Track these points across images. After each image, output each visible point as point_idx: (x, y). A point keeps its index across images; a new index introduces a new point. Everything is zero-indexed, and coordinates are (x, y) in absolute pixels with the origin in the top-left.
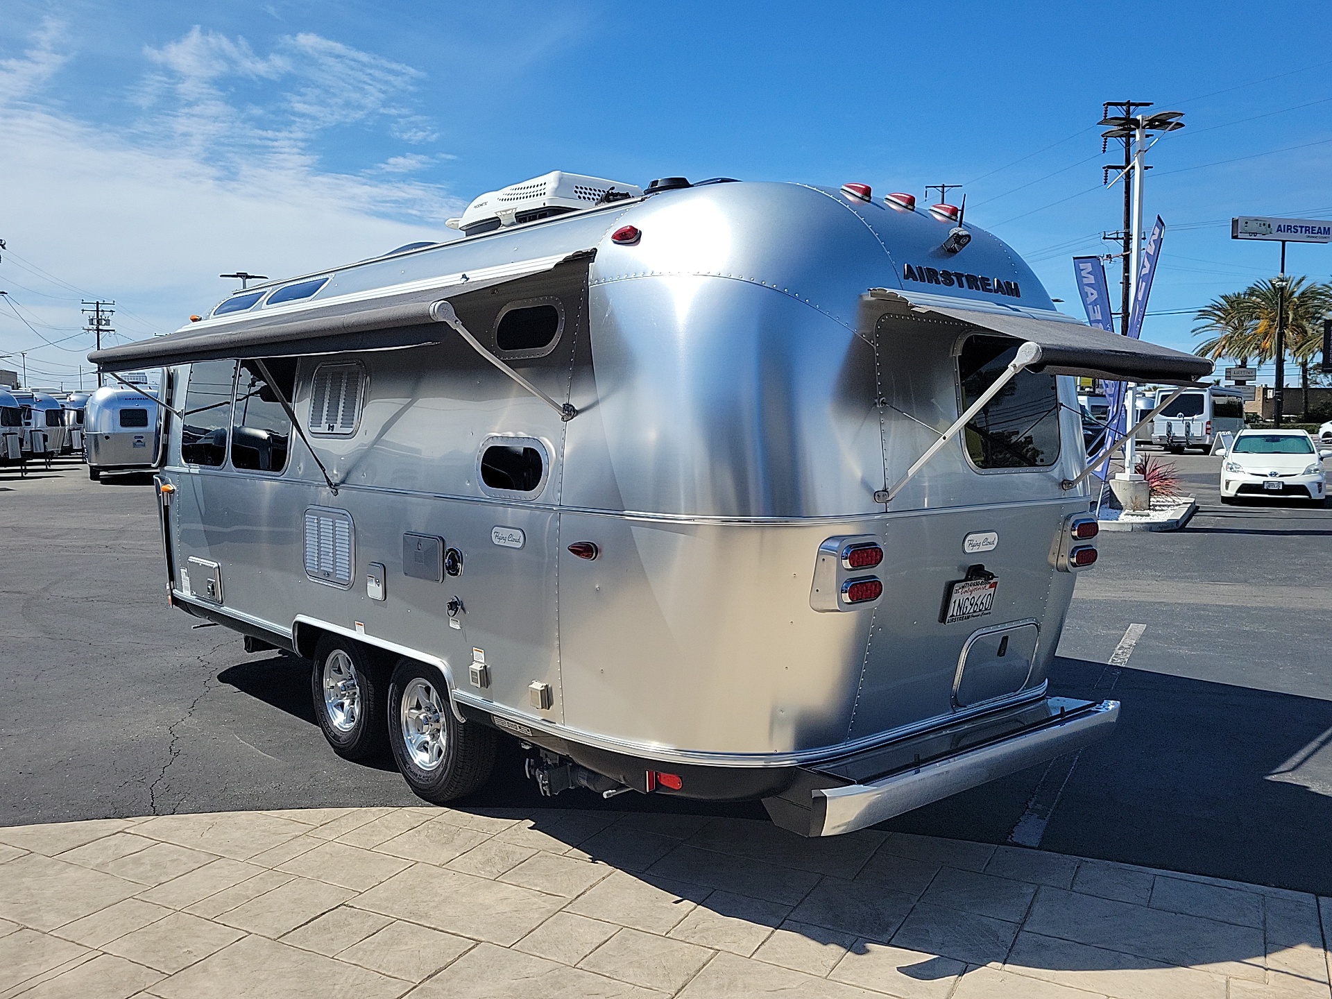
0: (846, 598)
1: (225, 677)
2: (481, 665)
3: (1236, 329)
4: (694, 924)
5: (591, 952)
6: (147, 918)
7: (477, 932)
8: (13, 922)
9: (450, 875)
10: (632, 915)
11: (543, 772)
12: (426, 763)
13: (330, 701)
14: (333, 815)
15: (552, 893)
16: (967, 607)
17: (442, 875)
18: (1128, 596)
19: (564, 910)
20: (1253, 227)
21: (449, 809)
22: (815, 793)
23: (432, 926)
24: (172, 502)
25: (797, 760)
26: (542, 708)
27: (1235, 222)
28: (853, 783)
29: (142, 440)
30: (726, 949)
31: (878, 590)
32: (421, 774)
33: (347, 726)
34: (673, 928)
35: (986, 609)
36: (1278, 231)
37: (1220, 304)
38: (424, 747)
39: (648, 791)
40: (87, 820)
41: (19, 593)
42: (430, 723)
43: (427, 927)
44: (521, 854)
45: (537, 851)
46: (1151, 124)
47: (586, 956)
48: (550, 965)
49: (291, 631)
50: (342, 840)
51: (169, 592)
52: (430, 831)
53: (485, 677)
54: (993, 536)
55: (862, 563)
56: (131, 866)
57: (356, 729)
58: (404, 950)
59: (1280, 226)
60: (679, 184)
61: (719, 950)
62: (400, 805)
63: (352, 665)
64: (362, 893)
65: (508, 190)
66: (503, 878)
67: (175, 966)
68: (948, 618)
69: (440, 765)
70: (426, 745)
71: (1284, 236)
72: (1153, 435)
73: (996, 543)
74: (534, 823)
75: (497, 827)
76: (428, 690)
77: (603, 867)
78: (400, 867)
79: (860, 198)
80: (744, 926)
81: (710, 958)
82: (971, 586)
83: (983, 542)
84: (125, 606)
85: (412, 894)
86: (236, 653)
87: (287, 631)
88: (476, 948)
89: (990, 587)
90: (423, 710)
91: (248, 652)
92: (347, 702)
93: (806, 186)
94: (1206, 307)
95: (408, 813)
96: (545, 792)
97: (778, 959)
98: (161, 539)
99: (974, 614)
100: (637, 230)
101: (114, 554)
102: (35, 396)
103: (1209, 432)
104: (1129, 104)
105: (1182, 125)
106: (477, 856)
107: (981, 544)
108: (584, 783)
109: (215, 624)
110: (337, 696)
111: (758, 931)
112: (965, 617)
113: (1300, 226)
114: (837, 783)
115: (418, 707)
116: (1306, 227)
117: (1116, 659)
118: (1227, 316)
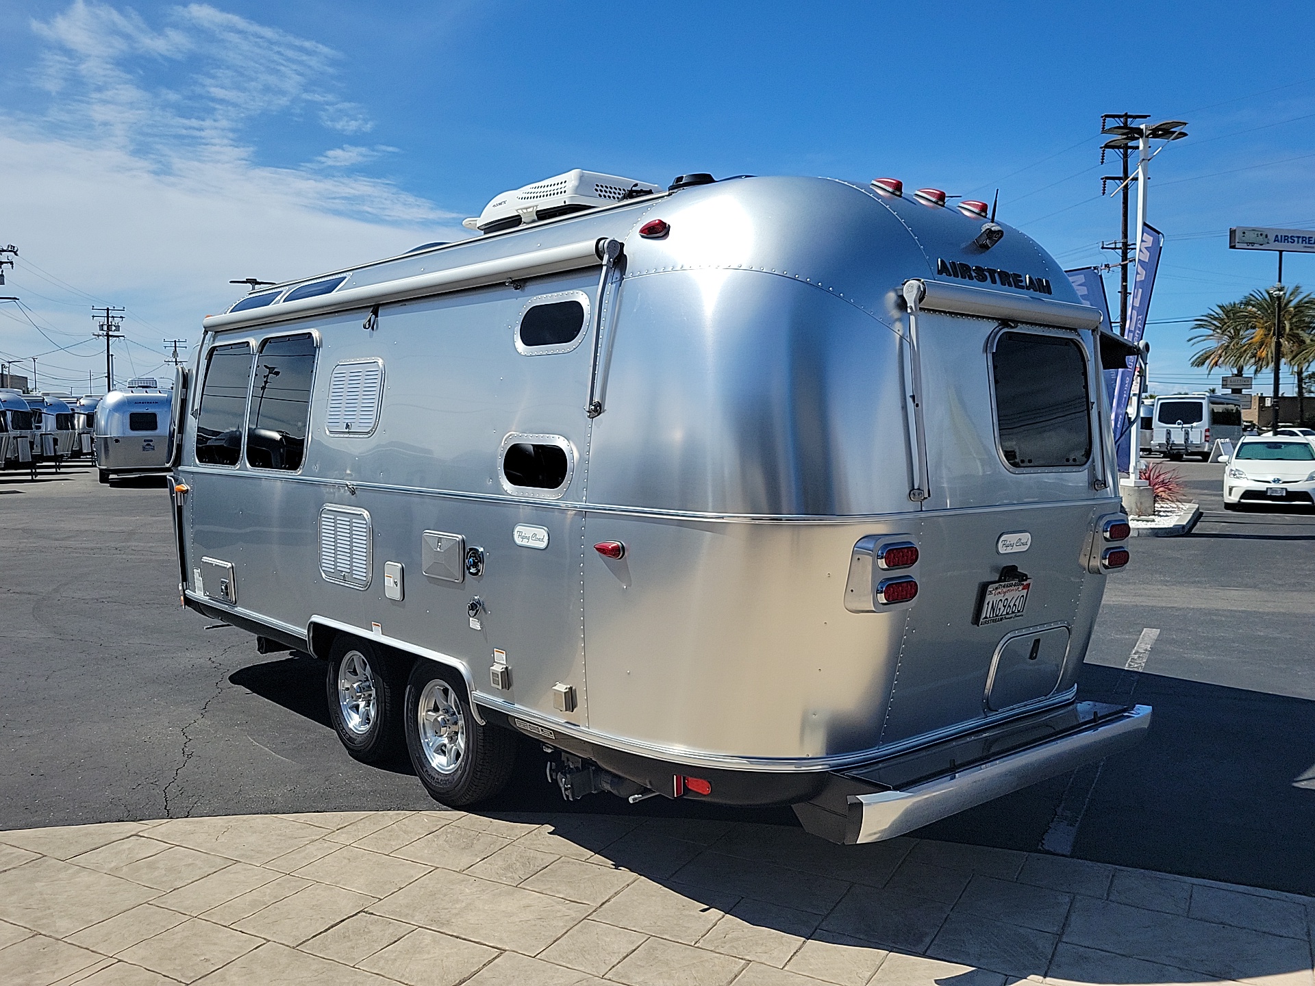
0: (882, 598)
1: (237, 678)
2: (502, 666)
3: (1232, 338)
4: (723, 933)
5: (619, 962)
6: (162, 924)
7: (501, 940)
8: (25, 928)
9: (471, 881)
10: (659, 924)
11: (566, 776)
12: (443, 766)
13: (345, 703)
14: (349, 819)
15: (576, 900)
16: (1000, 609)
17: (463, 881)
18: (1138, 601)
19: (589, 918)
20: (1251, 237)
21: (466, 813)
22: (851, 799)
23: (455, 934)
24: (185, 503)
25: (829, 765)
26: (566, 710)
27: (1232, 233)
28: (889, 789)
29: (151, 443)
30: (758, 960)
31: (913, 591)
32: (439, 777)
33: (363, 728)
34: (702, 937)
35: (1019, 611)
36: (1275, 241)
37: (1217, 313)
38: (441, 750)
39: (675, 796)
40: (100, 822)
41: (29, 594)
42: (448, 725)
43: (449, 935)
44: (542, 859)
45: (559, 857)
46: (1155, 133)
47: (613, 967)
48: (576, 976)
49: (306, 632)
50: (360, 845)
51: (182, 593)
52: (449, 835)
53: (507, 678)
54: (1026, 537)
55: (898, 563)
56: (145, 870)
57: (371, 731)
58: (427, 959)
59: (1277, 236)
60: (704, 180)
61: (750, 961)
62: (417, 809)
63: (368, 666)
64: (381, 900)
65: (527, 188)
66: (525, 885)
67: (192, 974)
68: (981, 620)
69: (457, 769)
70: (443, 748)
71: (1281, 246)
72: (1152, 442)
73: (1029, 543)
74: (553, 828)
75: (517, 832)
76: (446, 691)
77: (625, 874)
78: (419, 873)
79: (891, 193)
80: (773, 936)
81: (741, 969)
82: (1004, 587)
83: (1017, 543)
84: (135, 607)
85: (433, 900)
86: (249, 654)
87: (302, 632)
88: (501, 957)
89: (1023, 589)
90: (441, 712)
91: (261, 653)
92: (362, 704)
93: (837, 180)
94: (1203, 316)
95: (425, 817)
96: (567, 796)
97: (812, 970)
98: (174, 540)
99: (1007, 616)
100: (665, 224)
101: (124, 556)
102: (46, 400)
103: (1207, 439)
104: (1127, 116)
105: (1185, 135)
106: (498, 862)
107: (1014, 544)
108: (607, 787)
109: (228, 625)
110: (353, 698)
111: (788, 941)
112: (998, 619)
113: (1297, 237)
114: (872, 789)
115: (436, 709)
116: (1303, 237)
117: (1132, 664)
118: (1223, 326)
